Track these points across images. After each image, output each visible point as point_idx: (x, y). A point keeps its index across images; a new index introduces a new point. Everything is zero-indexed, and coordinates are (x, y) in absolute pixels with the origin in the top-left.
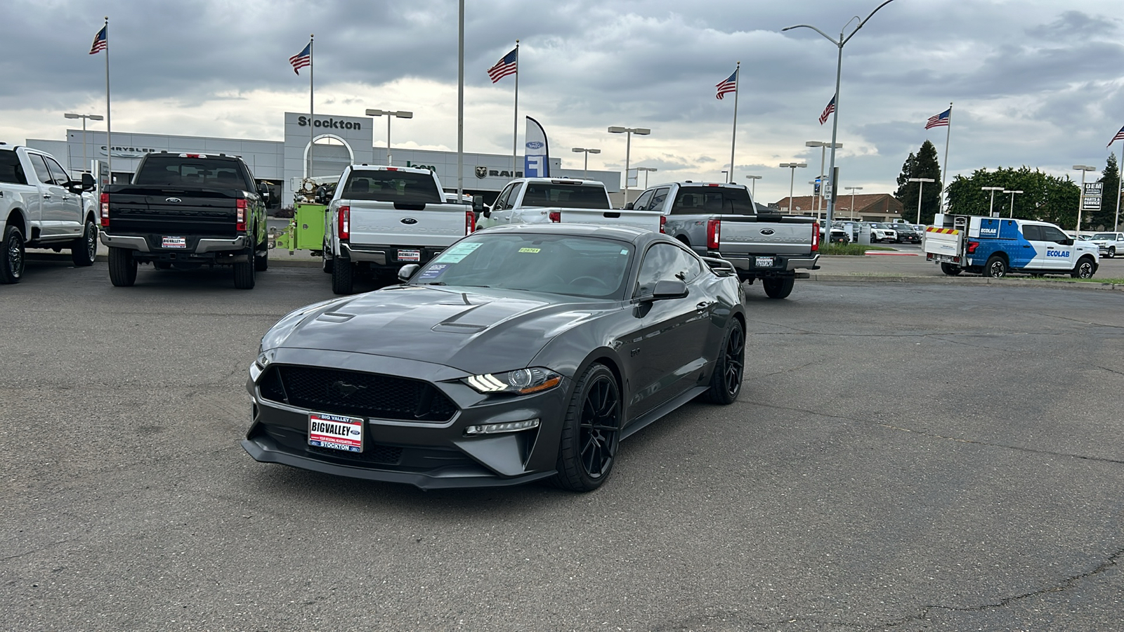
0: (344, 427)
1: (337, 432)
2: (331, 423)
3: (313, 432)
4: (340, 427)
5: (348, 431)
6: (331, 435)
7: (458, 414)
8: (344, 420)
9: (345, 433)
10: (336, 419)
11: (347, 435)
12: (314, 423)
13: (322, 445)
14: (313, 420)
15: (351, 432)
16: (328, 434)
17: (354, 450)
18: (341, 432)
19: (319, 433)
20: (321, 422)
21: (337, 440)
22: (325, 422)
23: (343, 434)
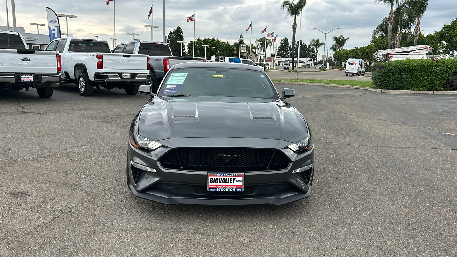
0: (231, 179)
1: (227, 182)
2: (223, 178)
3: (210, 184)
4: (229, 179)
5: (234, 181)
6: (223, 184)
7: (291, 164)
8: (232, 175)
9: (232, 182)
10: (227, 175)
11: (233, 183)
12: (211, 179)
13: (217, 190)
14: (210, 177)
15: (236, 181)
16: (221, 184)
17: (238, 190)
18: (229, 182)
19: (215, 184)
20: (216, 178)
21: (227, 187)
22: (218, 178)
23: (231, 183)
